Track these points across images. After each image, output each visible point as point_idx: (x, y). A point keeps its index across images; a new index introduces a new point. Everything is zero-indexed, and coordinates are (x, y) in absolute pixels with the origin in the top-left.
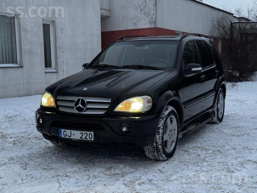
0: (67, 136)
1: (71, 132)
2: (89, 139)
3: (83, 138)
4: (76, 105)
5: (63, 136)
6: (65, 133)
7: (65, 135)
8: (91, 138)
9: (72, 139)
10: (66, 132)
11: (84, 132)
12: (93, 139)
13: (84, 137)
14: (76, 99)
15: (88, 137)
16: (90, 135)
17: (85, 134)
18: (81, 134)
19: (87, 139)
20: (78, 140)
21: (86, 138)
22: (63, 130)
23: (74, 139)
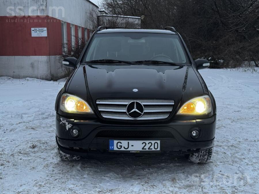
0: (123, 148)
1: (128, 142)
2: (153, 149)
3: (146, 149)
4: (129, 110)
5: (115, 149)
6: (119, 144)
7: (119, 147)
8: (156, 147)
9: (130, 151)
10: (121, 143)
11: (147, 142)
12: (159, 149)
13: (147, 147)
14: (127, 103)
15: (152, 147)
16: (156, 144)
17: (149, 144)
18: (143, 144)
19: (152, 149)
20: (139, 152)
21: (150, 148)
22: (116, 142)
23: (133, 151)
